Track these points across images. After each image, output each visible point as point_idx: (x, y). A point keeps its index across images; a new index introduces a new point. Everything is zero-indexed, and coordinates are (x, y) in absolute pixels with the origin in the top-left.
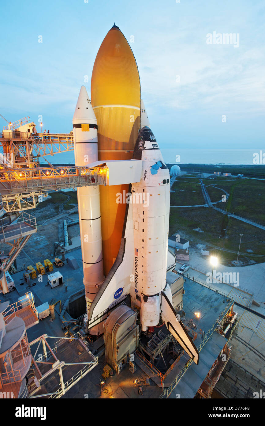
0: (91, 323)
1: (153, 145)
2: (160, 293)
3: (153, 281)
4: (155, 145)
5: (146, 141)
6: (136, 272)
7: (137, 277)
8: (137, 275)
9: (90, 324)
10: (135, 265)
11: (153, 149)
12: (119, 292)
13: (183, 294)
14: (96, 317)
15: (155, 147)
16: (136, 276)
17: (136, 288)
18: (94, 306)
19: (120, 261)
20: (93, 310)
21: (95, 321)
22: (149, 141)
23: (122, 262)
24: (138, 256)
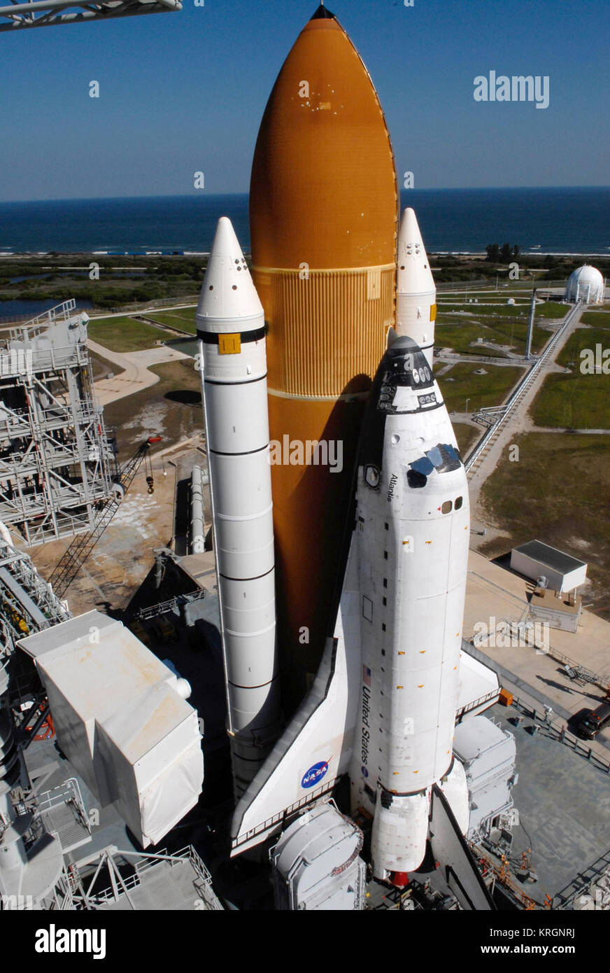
0: (238, 846)
1: (419, 397)
2: (429, 790)
3: (408, 758)
4: (428, 397)
5: (398, 387)
6: (366, 724)
7: (366, 737)
8: (367, 732)
9: (235, 847)
10: (364, 706)
11: (420, 410)
12: (315, 772)
13: (513, 783)
14: (251, 831)
15: (426, 403)
16: (365, 735)
17: (364, 764)
18: (246, 807)
19: (321, 696)
20: (243, 815)
21: (248, 840)
22: (410, 388)
23: (325, 698)
24: (370, 686)
